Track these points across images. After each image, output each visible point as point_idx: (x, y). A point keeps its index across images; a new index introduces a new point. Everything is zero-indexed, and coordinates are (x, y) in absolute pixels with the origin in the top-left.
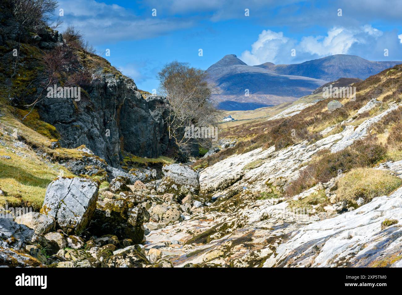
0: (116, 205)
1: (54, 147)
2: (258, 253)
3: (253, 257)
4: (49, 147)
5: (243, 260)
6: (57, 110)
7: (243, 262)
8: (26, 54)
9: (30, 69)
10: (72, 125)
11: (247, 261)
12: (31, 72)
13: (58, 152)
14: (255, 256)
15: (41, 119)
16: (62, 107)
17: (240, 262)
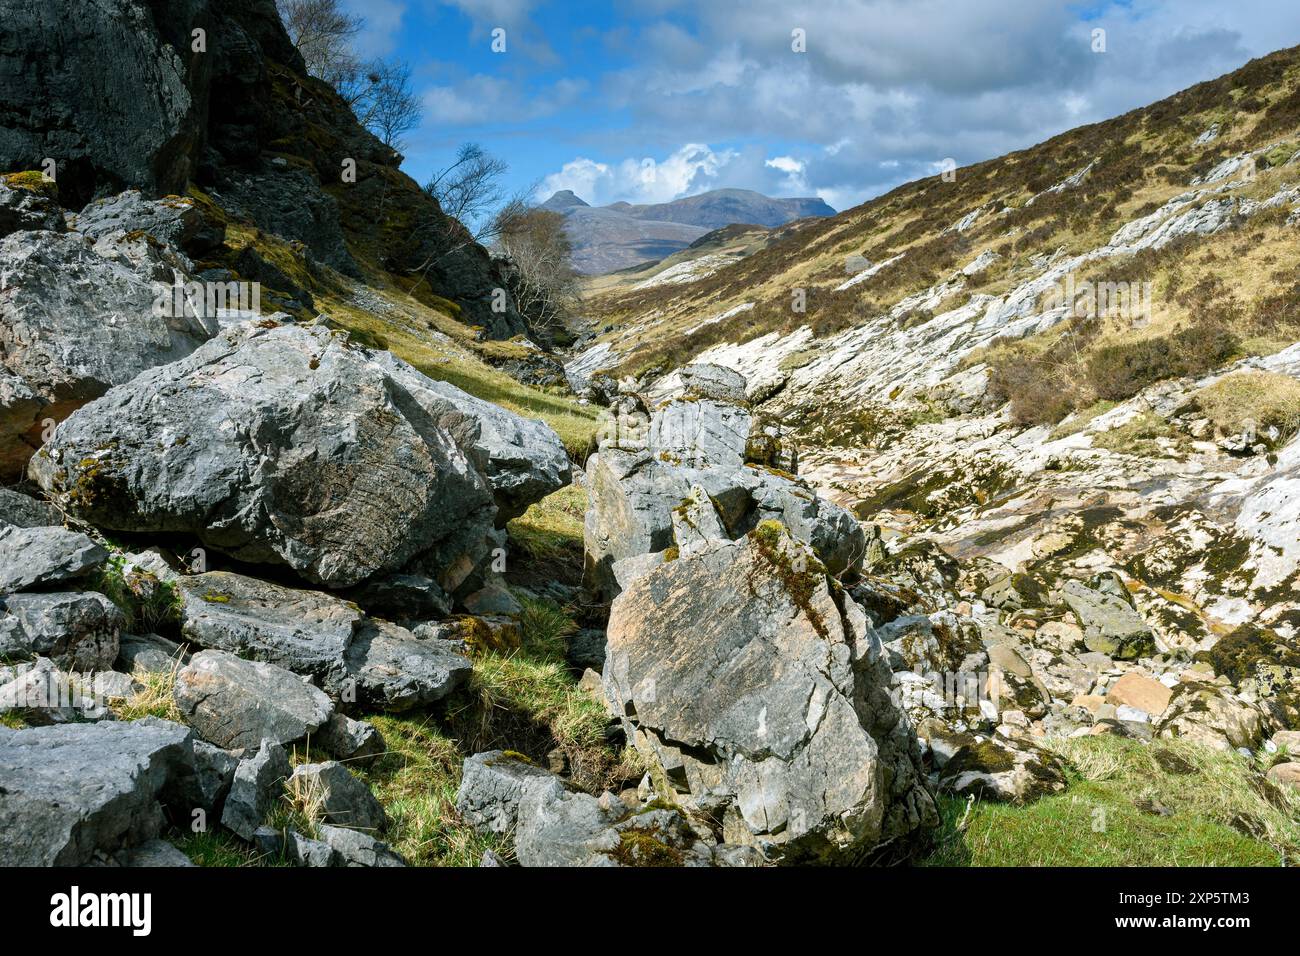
0: (755, 446)
1: (481, 340)
2: (1188, 542)
3: (1181, 550)
4: (474, 339)
5: (1166, 558)
6: (457, 276)
7: (1166, 561)
8: (392, 183)
9: (404, 209)
10: (482, 302)
11: (1171, 559)
12: (405, 214)
13: (489, 347)
14: (1184, 549)
15: (435, 292)
16: (463, 272)
17: (1161, 561)
